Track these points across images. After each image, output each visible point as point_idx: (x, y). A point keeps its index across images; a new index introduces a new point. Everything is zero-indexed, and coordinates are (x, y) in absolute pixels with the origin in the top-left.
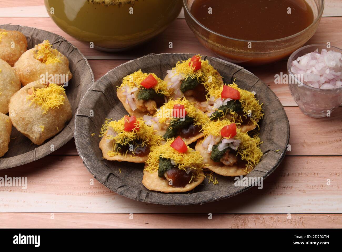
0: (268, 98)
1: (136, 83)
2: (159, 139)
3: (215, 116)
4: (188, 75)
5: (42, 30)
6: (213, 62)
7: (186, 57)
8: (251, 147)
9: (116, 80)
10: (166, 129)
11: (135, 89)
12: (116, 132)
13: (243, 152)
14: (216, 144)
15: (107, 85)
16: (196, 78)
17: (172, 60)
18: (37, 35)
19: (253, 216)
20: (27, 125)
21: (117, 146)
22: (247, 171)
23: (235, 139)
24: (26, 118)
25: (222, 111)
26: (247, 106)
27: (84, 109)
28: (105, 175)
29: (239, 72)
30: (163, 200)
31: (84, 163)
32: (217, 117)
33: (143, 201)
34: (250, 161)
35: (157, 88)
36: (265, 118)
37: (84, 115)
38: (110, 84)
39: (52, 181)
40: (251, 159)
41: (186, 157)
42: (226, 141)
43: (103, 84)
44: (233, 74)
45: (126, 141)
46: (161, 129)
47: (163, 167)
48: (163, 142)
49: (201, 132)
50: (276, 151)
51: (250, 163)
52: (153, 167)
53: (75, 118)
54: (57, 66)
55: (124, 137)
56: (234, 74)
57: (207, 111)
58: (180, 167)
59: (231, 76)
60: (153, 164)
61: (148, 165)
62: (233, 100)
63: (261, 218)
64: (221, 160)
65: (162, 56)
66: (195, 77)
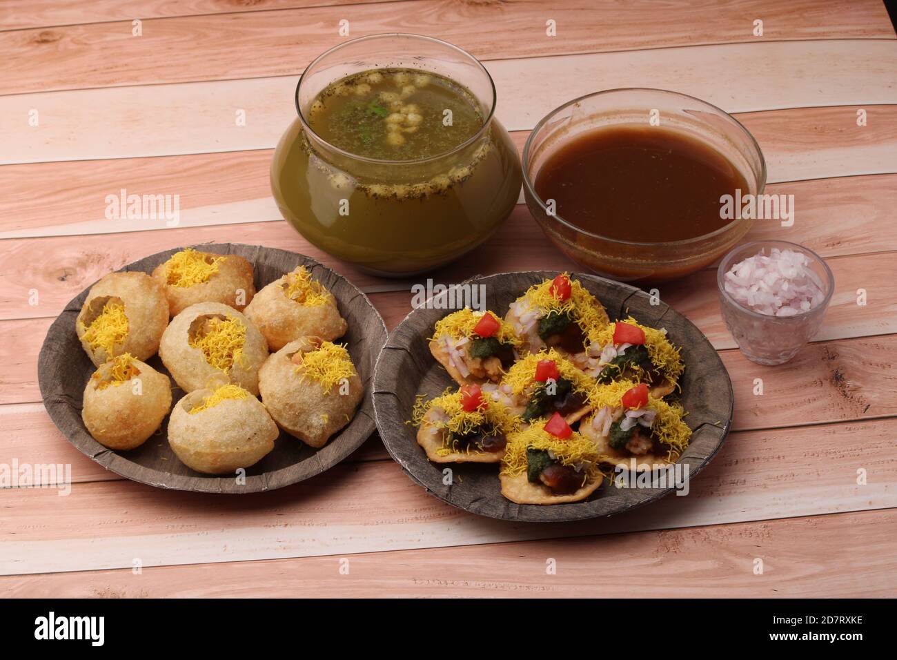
0: (689, 339)
1: (463, 331)
2: (516, 421)
3: (607, 375)
4: (551, 309)
5: (272, 249)
6: (585, 282)
7: (537, 277)
8: (672, 420)
9: (425, 327)
10: (525, 404)
11: (464, 341)
12: (448, 414)
13: (660, 429)
14: (615, 420)
15: (413, 337)
16: (565, 313)
17: (514, 286)
18: (266, 257)
19: (689, 531)
20: (298, 416)
21: (452, 438)
22: (671, 461)
23: (646, 410)
24: (295, 403)
25: (616, 366)
26: (658, 355)
27: (383, 381)
29: (633, 296)
30: (548, 514)
31: (404, 468)
32: (608, 377)
33: (516, 520)
34: (673, 443)
35: (501, 335)
36: (688, 372)
37: (386, 391)
38: (415, 334)
39: (349, 505)
40: (675, 440)
41: (572, 445)
42: (633, 413)
43: (404, 337)
44: (623, 300)
45: (466, 429)
46: (516, 404)
47: (536, 465)
48: (525, 426)
49: (586, 404)
50: (715, 424)
51: (675, 447)
52: (514, 468)
53: (371, 398)
54: (326, 310)
55: (463, 422)
56: (625, 300)
57: (587, 368)
58: (564, 462)
59: (620, 304)
60: (515, 463)
61: (506, 465)
62: (634, 346)
63: (701, 533)
64: (627, 446)
66: (563, 311)
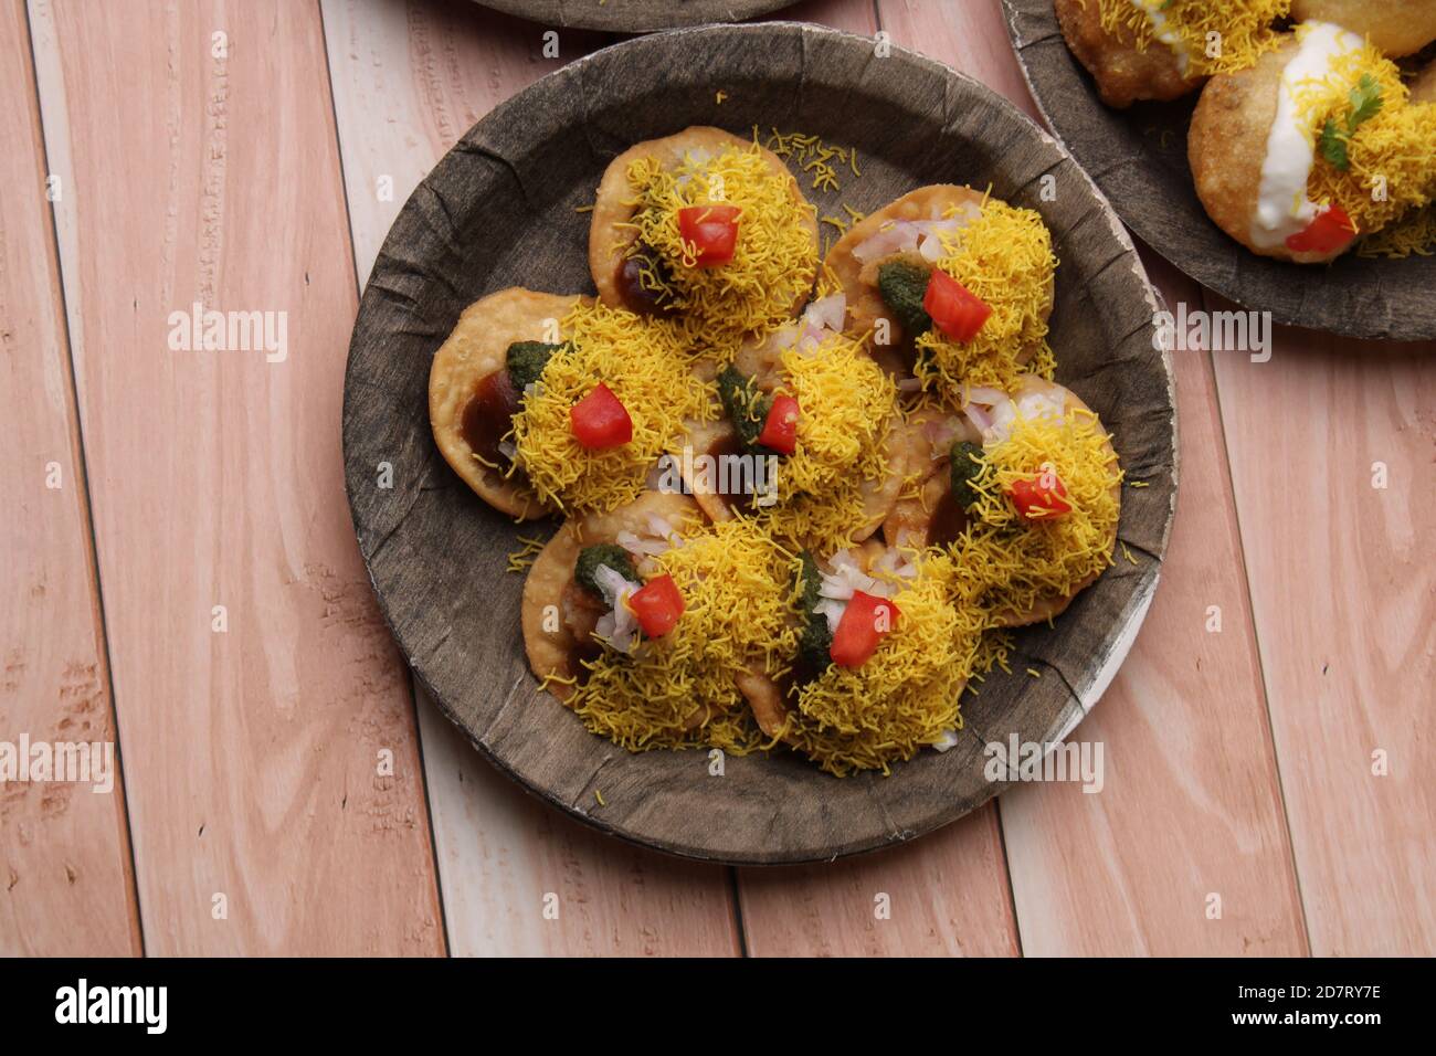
0: (905, 796)
9: (1016, 179)
11: (933, 251)
16: (976, 498)
22: (552, 682)
26: (823, 697)
28: (494, 142)
29: (1066, 693)
30: (366, 352)
34: (589, 693)
40: (594, 697)
43: (984, 124)
44: (1060, 665)
48: (705, 371)
49: (731, 517)
56: (1060, 673)
58: (515, 416)
59: (1051, 659)
61: (588, 307)
62: (830, 638)
65: (1155, 370)
66: (980, 493)
